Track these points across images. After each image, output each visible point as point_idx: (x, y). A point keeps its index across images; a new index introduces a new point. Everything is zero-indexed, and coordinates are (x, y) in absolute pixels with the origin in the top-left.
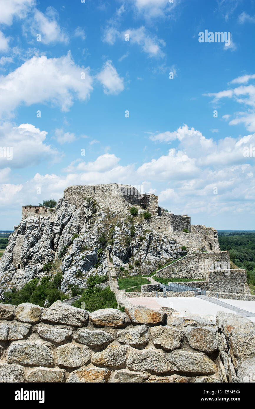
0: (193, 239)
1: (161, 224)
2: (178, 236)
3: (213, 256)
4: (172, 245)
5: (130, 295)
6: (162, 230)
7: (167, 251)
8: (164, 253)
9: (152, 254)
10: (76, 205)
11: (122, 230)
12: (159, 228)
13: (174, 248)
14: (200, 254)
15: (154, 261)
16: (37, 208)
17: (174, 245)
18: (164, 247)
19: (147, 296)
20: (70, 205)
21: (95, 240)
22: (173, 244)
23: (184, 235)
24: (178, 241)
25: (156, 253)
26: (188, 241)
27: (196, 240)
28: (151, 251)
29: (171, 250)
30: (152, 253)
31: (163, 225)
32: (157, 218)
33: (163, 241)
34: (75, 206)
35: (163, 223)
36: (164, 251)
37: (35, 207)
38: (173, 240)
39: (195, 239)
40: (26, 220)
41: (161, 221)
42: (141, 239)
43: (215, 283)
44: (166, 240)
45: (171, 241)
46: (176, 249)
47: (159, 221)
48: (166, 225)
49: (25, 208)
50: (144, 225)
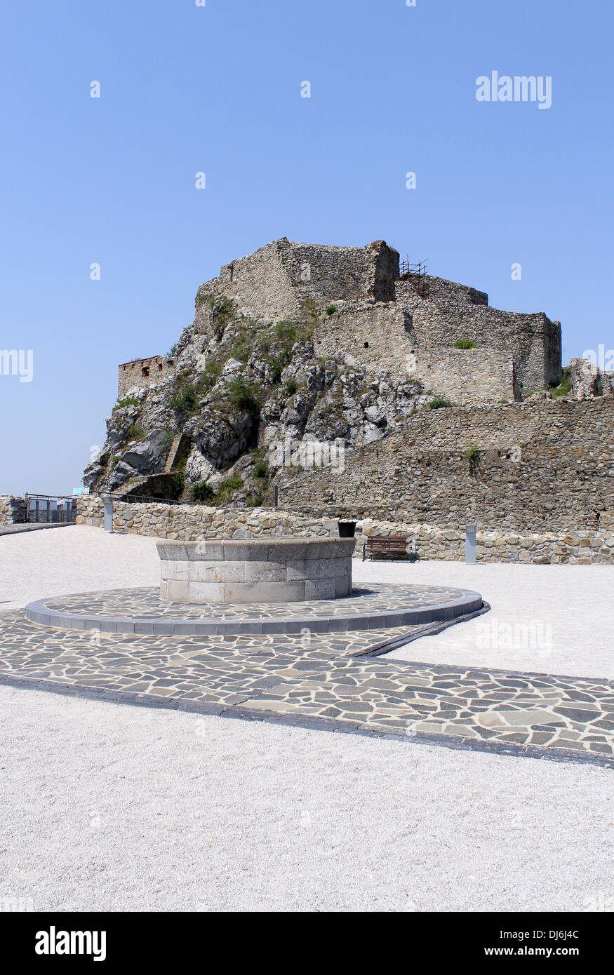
0: (481, 370)
1: (373, 329)
2: (429, 366)
4: (403, 402)
6: (375, 352)
7: (382, 424)
8: (369, 433)
9: (317, 436)
11: (248, 368)
12: (366, 345)
13: (406, 411)
16: (145, 365)
17: (411, 401)
18: (372, 410)
21: (162, 408)
22: (408, 396)
23: (447, 360)
24: (427, 385)
25: (329, 432)
26: (465, 378)
27: (493, 373)
28: (313, 424)
29: (397, 421)
30: (317, 432)
31: (379, 332)
32: (360, 311)
33: (375, 388)
35: (378, 323)
36: (373, 426)
37: (142, 361)
38: (409, 382)
39: (488, 370)
41: (372, 319)
42: (292, 390)
44: (383, 386)
45: (400, 388)
47: (364, 321)
48: (388, 332)
49: (124, 366)
50: (320, 343)
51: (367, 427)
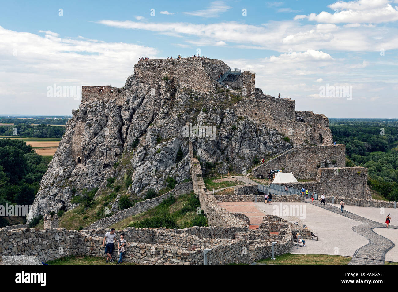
0: (299, 129)
1: (259, 109)
2: (280, 125)
3: (325, 150)
4: (272, 136)
5: (222, 198)
6: (260, 117)
7: (265, 144)
8: (261, 146)
9: (247, 147)
10: (149, 84)
11: (209, 117)
12: (256, 114)
13: (274, 140)
14: (308, 148)
15: (249, 155)
16: (101, 89)
17: (275, 136)
18: (262, 139)
19: (243, 200)
20: (142, 84)
21: (175, 129)
22: (273, 134)
24: (280, 131)
25: (251, 146)
27: (303, 130)
28: (246, 143)
29: (271, 143)
31: (261, 111)
32: (254, 102)
33: (261, 130)
34: (149, 86)
35: (261, 108)
36: (262, 144)
37: (99, 87)
38: (274, 130)
39: (301, 130)
40: (86, 103)
41: (259, 105)
42: (234, 129)
43: (327, 184)
44: (264, 130)
45: (271, 132)
46: (277, 141)
47: (255, 106)
48: (265, 111)
49: (86, 87)
50: (236, 110)
51: (260, 144)
